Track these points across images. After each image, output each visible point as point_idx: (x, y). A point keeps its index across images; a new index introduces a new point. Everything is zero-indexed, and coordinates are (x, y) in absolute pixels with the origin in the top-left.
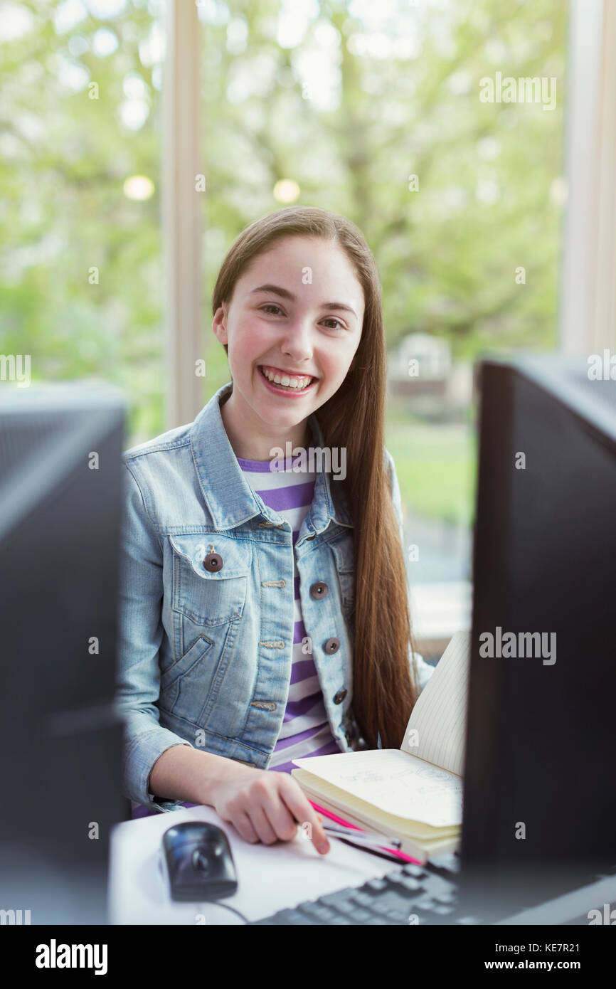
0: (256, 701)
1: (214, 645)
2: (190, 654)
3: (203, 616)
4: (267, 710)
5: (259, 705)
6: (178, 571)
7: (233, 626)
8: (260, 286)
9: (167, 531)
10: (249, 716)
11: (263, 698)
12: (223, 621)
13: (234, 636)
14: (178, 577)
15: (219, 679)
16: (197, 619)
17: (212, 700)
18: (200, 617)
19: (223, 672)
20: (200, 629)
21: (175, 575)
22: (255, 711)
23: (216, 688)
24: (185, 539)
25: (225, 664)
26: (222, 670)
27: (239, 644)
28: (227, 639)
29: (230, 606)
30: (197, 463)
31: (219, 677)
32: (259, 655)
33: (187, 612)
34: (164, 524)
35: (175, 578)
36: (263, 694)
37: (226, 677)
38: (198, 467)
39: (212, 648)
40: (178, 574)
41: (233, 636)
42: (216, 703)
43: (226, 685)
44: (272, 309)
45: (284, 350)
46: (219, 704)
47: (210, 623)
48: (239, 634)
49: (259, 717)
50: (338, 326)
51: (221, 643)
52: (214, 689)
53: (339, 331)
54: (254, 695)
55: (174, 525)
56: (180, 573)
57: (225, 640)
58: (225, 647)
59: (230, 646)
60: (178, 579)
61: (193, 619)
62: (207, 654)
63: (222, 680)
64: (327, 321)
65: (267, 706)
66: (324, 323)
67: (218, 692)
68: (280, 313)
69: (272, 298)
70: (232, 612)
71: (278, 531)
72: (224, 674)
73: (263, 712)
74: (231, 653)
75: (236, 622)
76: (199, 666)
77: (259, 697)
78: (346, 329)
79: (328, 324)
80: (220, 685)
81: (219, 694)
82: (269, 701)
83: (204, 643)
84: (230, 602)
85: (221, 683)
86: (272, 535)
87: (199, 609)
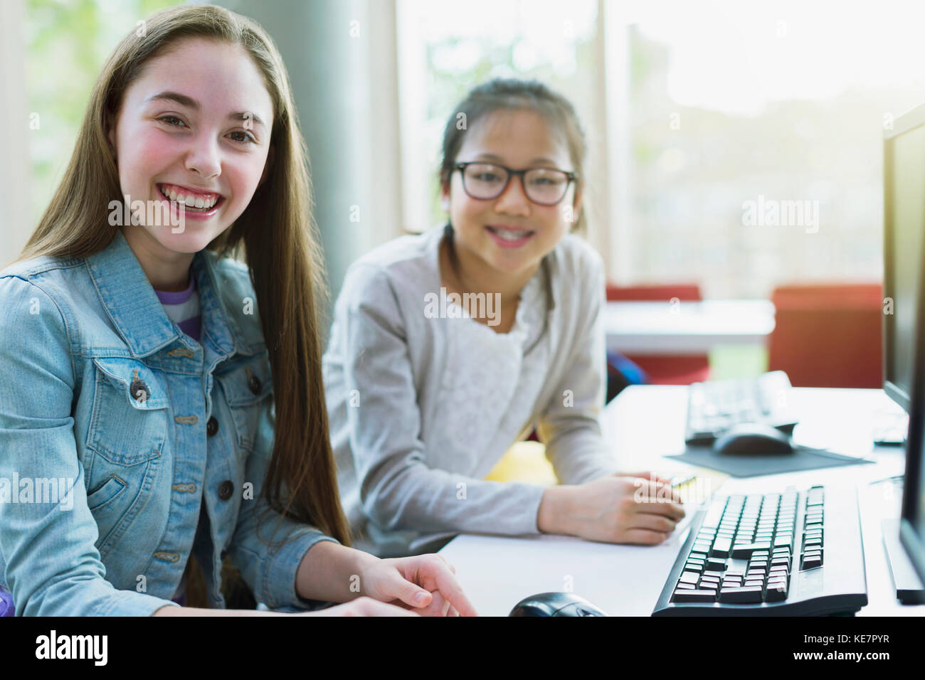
0: (161, 551)
1: (127, 488)
2: (97, 496)
3: (119, 453)
4: (169, 561)
5: (162, 556)
6: (99, 400)
7: (152, 465)
8: (157, 94)
9: (91, 352)
10: (148, 567)
11: (169, 548)
12: (141, 459)
14: (98, 407)
15: (125, 523)
16: (111, 456)
17: (109, 545)
18: (115, 455)
19: (132, 516)
20: (111, 468)
21: (96, 405)
22: (157, 563)
23: (119, 532)
24: (110, 363)
25: (137, 508)
26: (132, 514)
27: (157, 486)
28: (144, 481)
29: (150, 442)
30: (98, 284)
31: (126, 521)
32: (172, 500)
33: (100, 448)
34: (88, 345)
35: (96, 408)
36: (169, 543)
37: (134, 522)
38: (99, 288)
39: (125, 490)
40: (99, 404)
41: (151, 477)
42: (113, 548)
43: (132, 530)
44: (172, 120)
45: (190, 164)
46: (118, 550)
47: (126, 461)
48: (157, 475)
49: (159, 570)
50: (246, 139)
51: (137, 485)
52: (116, 533)
53: (248, 144)
54: (161, 543)
55: (99, 346)
56: (101, 402)
57: (142, 481)
58: (141, 490)
59: (147, 489)
60: (98, 410)
61: (107, 456)
62: (118, 497)
63: (128, 525)
64: (233, 133)
65: (170, 557)
66: (230, 136)
67: (120, 537)
68: (181, 123)
69: (172, 107)
70: (152, 450)
71: (188, 361)
72: (133, 519)
73: (165, 564)
74: (147, 497)
75: (155, 461)
76: (104, 509)
77: (164, 547)
78: (255, 143)
79: (236, 136)
80: (125, 530)
81: (121, 539)
82: (172, 552)
83: (116, 484)
84: (151, 438)
85: (127, 527)
86: (181, 365)
87: (114, 445)
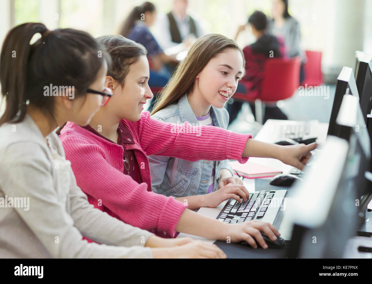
2: (179, 185)
3: (185, 172)
12: (191, 174)
13: (194, 179)
27: (195, 182)
32: (200, 185)
33: (180, 170)
39: (187, 183)
47: (187, 174)
57: (191, 180)
58: (191, 183)
61: (182, 173)
62: (185, 185)
70: (194, 171)
74: (193, 185)
83: (184, 182)
84: (194, 168)
87: (184, 170)
